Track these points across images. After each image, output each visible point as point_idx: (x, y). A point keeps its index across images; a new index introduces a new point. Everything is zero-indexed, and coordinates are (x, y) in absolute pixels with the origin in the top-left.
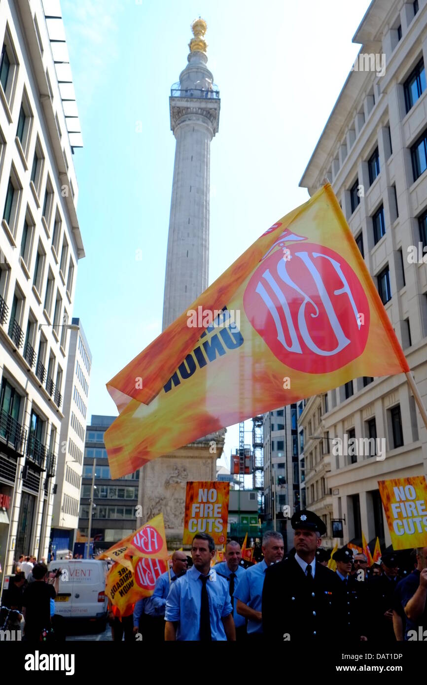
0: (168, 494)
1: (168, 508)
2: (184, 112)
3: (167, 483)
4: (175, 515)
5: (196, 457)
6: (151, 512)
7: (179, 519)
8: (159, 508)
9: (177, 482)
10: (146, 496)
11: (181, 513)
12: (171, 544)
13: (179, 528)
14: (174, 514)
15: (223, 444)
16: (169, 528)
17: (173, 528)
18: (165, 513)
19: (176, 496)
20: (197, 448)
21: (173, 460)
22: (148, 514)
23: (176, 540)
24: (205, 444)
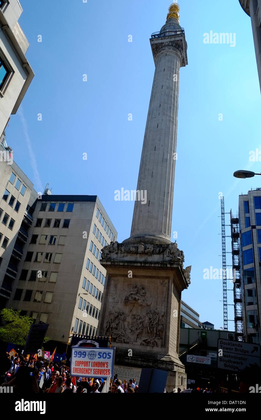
0: (126, 310)
1: (126, 323)
2: (160, 47)
3: (127, 300)
4: (132, 331)
5: (154, 277)
6: (110, 325)
7: (135, 335)
8: (117, 322)
9: (135, 299)
10: (107, 311)
11: (137, 329)
13: (134, 343)
14: (130, 329)
16: (125, 342)
17: (128, 343)
19: (134, 312)
20: (155, 268)
22: (106, 327)
24: (161, 264)
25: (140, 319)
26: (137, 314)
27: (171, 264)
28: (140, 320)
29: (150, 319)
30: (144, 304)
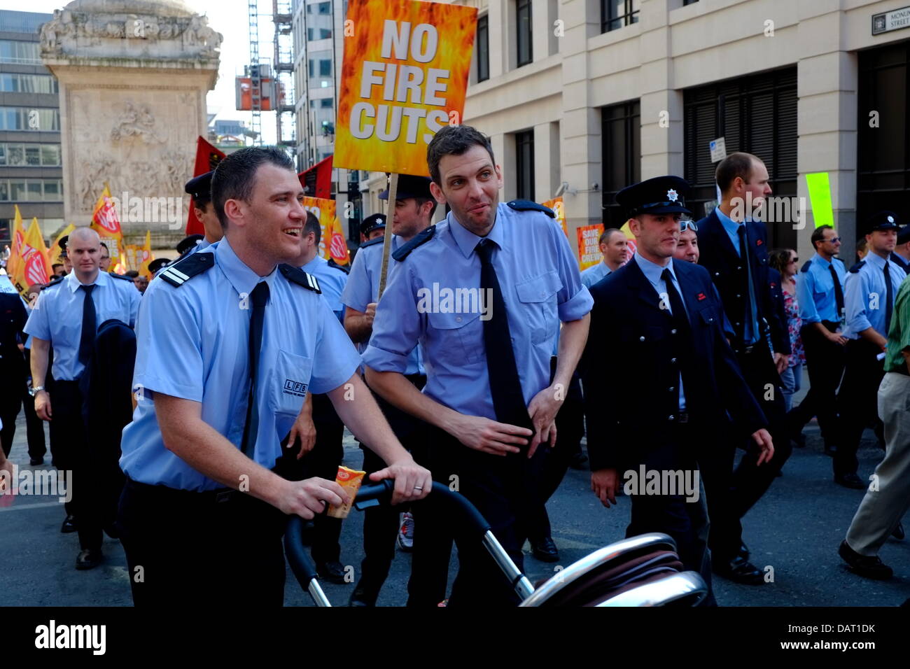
0: (119, 155)
1: (122, 180)
3: (116, 136)
5: (167, 88)
6: (90, 187)
8: (104, 180)
9: (134, 134)
10: (76, 159)
11: (145, 188)
12: (131, 239)
14: (132, 189)
15: (217, 64)
18: (117, 188)
19: (135, 157)
20: (169, 71)
21: (122, 94)
22: (83, 190)
23: (140, 233)
24: (183, 63)
25: (149, 170)
26: (143, 161)
27: (202, 63)
28: (151, 172)
29: (170, 168)
30: (153, 142)
